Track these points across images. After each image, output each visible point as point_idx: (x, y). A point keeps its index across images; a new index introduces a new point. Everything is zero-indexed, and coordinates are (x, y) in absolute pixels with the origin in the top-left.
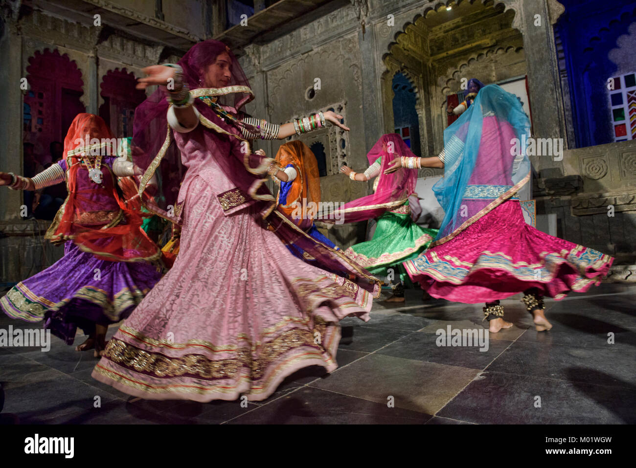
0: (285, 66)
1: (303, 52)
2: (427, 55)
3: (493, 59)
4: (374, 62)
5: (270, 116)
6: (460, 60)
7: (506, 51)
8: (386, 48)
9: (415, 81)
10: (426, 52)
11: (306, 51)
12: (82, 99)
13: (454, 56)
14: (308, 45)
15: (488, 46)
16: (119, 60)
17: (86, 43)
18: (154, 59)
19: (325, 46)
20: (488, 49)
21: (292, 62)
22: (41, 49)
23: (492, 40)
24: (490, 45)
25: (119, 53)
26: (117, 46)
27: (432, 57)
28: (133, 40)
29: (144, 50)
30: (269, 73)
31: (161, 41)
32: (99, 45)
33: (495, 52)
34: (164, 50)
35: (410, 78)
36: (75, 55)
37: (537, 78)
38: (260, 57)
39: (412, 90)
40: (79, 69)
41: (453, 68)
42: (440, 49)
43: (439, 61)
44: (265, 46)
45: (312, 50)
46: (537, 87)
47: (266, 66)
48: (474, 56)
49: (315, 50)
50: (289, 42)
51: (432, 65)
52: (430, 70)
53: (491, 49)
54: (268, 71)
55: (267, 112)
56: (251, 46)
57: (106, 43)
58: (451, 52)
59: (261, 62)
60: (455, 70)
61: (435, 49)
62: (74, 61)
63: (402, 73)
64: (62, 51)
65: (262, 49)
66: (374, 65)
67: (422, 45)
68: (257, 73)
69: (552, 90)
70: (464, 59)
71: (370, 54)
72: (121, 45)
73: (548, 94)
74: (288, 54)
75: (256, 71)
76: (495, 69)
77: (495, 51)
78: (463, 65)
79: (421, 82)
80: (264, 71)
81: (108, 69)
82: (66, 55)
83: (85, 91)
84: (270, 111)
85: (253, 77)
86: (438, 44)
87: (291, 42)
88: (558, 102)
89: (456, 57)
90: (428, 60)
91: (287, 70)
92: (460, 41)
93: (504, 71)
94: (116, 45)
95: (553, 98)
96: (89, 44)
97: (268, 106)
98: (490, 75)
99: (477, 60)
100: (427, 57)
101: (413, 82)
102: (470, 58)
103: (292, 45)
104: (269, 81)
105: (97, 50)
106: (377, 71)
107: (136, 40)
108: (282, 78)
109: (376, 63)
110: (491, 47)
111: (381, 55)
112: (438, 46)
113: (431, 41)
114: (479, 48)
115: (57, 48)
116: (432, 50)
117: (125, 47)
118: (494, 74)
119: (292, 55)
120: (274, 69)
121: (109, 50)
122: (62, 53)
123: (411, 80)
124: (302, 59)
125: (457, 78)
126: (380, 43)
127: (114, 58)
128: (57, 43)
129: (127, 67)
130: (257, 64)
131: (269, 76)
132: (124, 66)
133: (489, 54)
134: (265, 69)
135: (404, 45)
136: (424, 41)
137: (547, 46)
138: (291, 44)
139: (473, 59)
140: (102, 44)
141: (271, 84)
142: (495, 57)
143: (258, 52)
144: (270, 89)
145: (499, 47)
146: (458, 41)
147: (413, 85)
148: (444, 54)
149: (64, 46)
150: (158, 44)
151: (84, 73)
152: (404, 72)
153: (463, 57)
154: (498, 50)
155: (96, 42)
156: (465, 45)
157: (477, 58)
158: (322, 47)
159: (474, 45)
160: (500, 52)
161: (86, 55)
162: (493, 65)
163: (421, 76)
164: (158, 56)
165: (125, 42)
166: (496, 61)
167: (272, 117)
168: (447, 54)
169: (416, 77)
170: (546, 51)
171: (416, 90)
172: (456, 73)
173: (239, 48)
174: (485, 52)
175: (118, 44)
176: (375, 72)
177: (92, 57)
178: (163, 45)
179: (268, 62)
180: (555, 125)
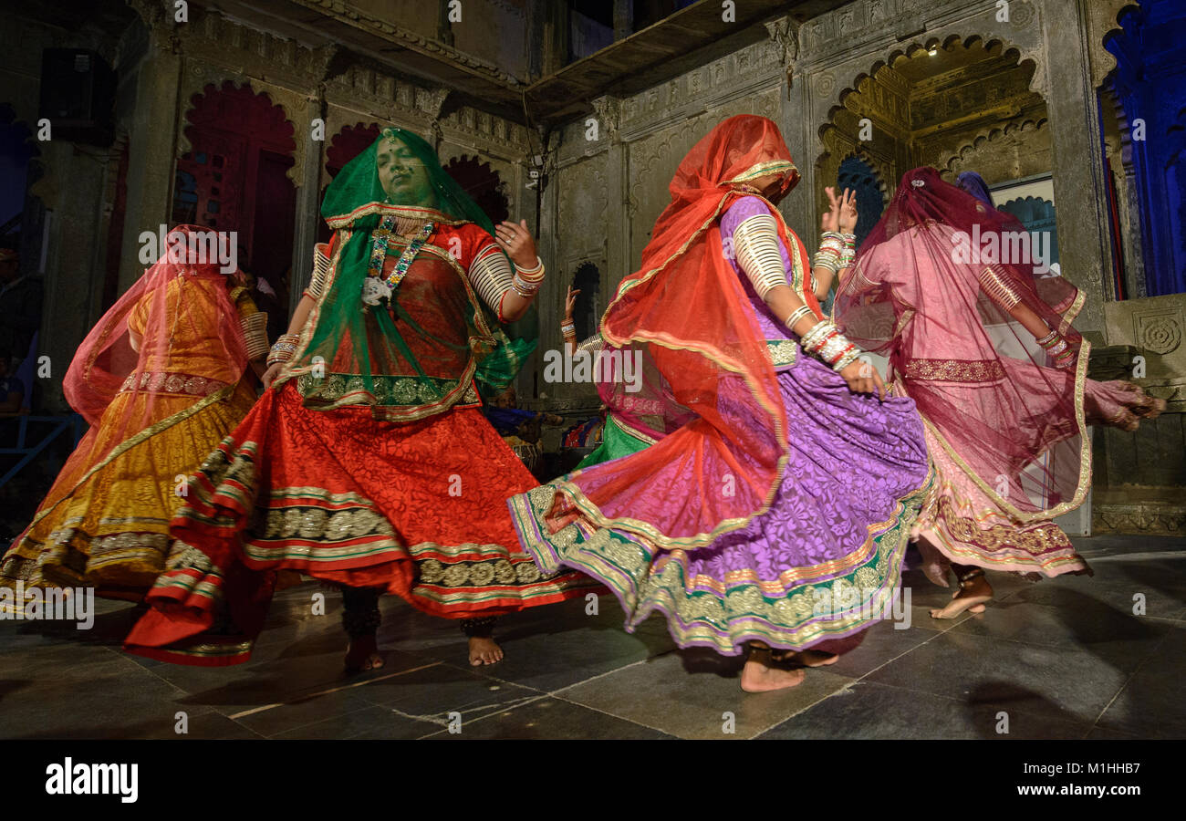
0: (660, 136)
1: (691, 114)
2: (907, 129)
3: (1017, 139)
4: (805, 137)
5: (631, 219)
6: (961, 139)
7: (1038, 127)
8: (826, 115)
9: (882, 170)
10: (905, 123)
11: (696, 112)
12: (290, 173)
13: (952, 131)
14: (700, 104)
15: (1008, 116)
16: (365, 109)
17: (304, 75)
18: (430, 111)
19: (726, 106)
20: (1009, 122)
21: (672, 129)
22: (219, 81)
23: (1014, 106)
24: (1011, 115)
25: (366, 98)
26: (364, 84)
27: (915, 132)
28: (394, 76)
29: (414, 95)
30: (632, 146)
31: (444, 82)
32: (329, 81)
33: (1019, 128)
34: (449, 97)
35: (873, 166)
36: (281, 95)
37: (1067, 177)
38: (618, 118)
39: (878, 186)
40: (289, 121)
41: (950, 152)
42: (929, 118)
43: (925, 138)
44: (628, 100)
45: (705, 112)
46: (1067, 193)
47: (629, 134)
48: (985, 132)
49: (711, 112)
50: (669, 96)
51: (914, 144)
52: (910, 154)
53: (1013, 122)
54: (632, 142)
55: (625, 212)
56: (603, 99)
57: (343, 79)
58: (946, 125)
59: (620, 126)
60: (953, 155)
61: (921, 119)
62: (280, 106)
63: (858, 158)
64: (258, 86)
65: (622, 104)
66: (805, 142)
67: (898, 110)
68: (612, 145)
69: (1091, 199)
70: (968, 137)
71: (798, 123)
72: (370, 83)
73: (1085, 205)
74: (665, 116)
75: (611, 142)
76: (1019, 156)
77: (1020, 125)
78: (965, 148)
79: (893, 174)
80: (624, 143)
81: (344, 123)
82: (264, 95)
83: (298, 160)
84: (631, 212)
85: (606, 152)
86: (924, 110)
87: (672, 96)
88: (1101, 219)
89: (956, 133)
90: (909, 136)
91: (664, 143)
92: (962, 106)
93: (1033, 159)
94: (361, 82)
95: (1092, 213)
96: (310, 78)
97: (627, 202)
98: (1010, 167)
99: (990, 140)
100: (905, 131)
101: (878, 173)
102: (978, 135)
103: (673, 100)
104: (631, 160)
105: (325, 90)
106: (808, 153)
107: (400, 77)
108: (653, 157)
109: (808, 139)
110: (1011, 118)
111: (817, 127)
112: (926, 113)
113: (914, 104)
114: (993, 119)
115: (250, 80)
116: (915, 119)
117: (378, 87)
118: (1017, 164)
119: (672, 118)
120: (642, 139)
121: (347, 91)
122: (257, 92)
123: (875, 170)
124: (687, 126)
125: (955, 169)
126: (816, 107)
127: (358, 106)
128: (250, 73)
129: (380, 122)
130: (613, 129)
131: (632, 152)
132: (374, 120)
133: (1011, 131)
134: (626, 139)
135: (862, 110)
136: (901, 104)
137: (1084, 124)
138: (671, 99)
139: (983, 137)
140: (335, 80)
141: (635, 165)
142: (1021, 136)
143: (616, 109)
144: (633, 174)
145: (1026, 119)
146: (959, 106)
147: (879, 178)
148: (935, 128)
149: (263, 79)
150: (438, 86)
151: (297, 128)
152: (863, 156)
153: (966, 133)
154: (1024, 124)
155: (323, 77)
156: (969, 113)
157: (990, 135)
158: (721, 108)
159: (984, 113)
160: (1028, 127)
161: (304, 97)
162: (1015, 149)
163: (893, 163)
164: (438, 106)
165: (378, 78)
166: (1022, 143)
167: (634, 222)
168: (939, 127)
169: (884, 164)
170: (1083, 133)
171: (884, 187)
172: (954, 161)
173: (583, 100)
174: (1003, 127)
175: (365, 81)
176: (805, 154)
177: (314, 101)
178: (447, 88)
179: (631, 128)
180: (1094, 258)
